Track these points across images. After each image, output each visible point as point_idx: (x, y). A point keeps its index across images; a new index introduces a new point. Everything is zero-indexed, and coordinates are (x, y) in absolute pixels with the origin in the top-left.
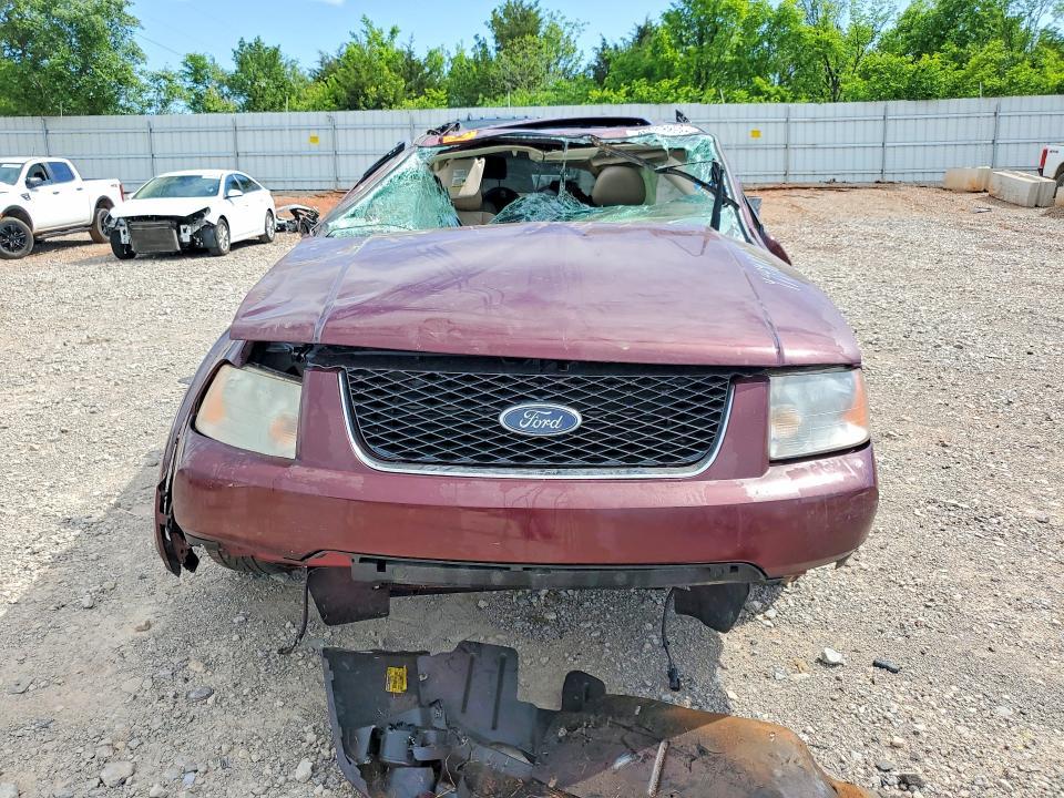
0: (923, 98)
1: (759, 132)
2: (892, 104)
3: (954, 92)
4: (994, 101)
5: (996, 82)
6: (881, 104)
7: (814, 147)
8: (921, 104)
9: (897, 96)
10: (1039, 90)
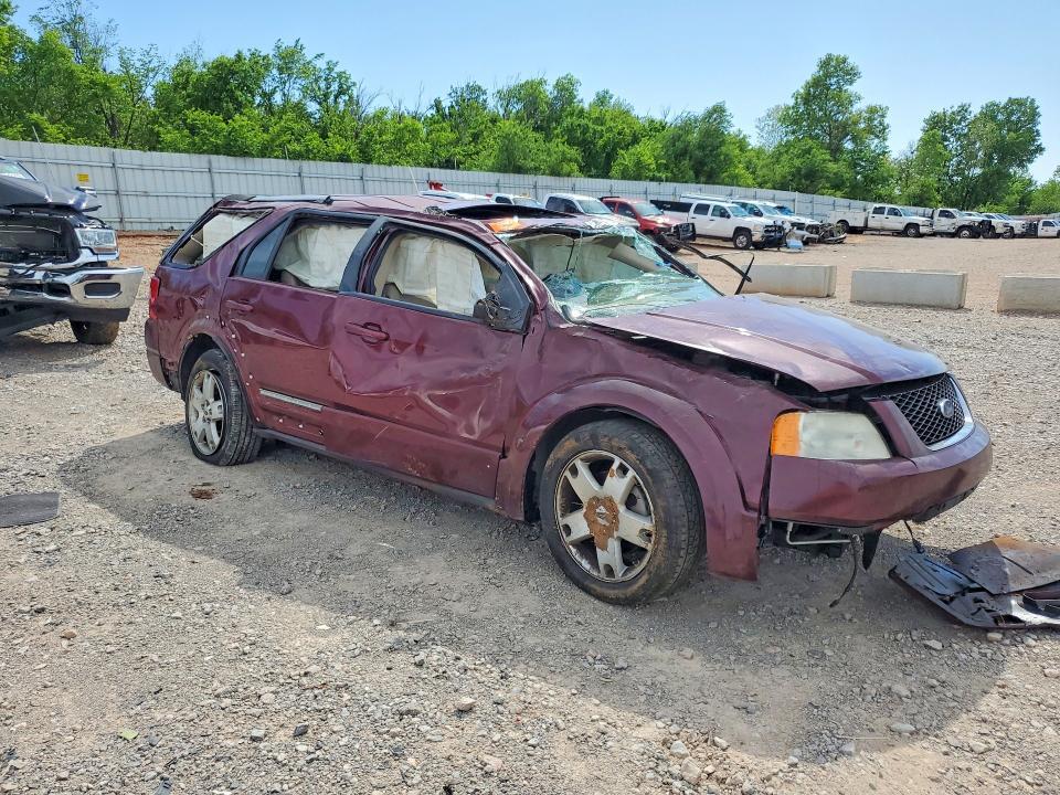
0: (241, 155)
1: (86, 176)
2: (214, 158)
3: (264, 152)
4: (297, 163)
5: (297, 147)
6: (205, 158)
7: (146, 194)
8: (240, 161)
9: (216, 151)
10: (328, 158)
